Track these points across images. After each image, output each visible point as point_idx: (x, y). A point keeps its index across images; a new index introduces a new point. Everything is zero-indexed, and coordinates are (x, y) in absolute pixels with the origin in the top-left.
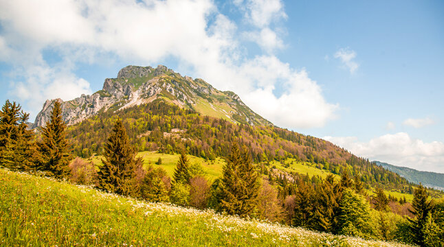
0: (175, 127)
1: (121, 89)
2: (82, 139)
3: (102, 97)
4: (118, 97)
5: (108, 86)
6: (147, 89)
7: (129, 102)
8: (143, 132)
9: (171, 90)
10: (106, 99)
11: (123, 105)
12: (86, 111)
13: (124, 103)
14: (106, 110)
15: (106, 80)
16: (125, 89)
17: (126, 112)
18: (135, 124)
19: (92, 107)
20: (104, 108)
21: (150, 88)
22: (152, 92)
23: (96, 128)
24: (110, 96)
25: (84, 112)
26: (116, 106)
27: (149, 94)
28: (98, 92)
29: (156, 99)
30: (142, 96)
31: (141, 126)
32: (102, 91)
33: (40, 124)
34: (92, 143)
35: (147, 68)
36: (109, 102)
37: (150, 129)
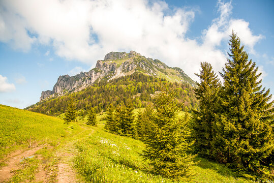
0: (157, 90)
1: (108, 67)
2: (91, 100)
3: (96, 72)
4: (106, 72)
5: (99, 65)
6: (126, 66)
7: (114, 75)
8: (135, 94)
9: (142, 66)
10: (99, 74)
11: (111, 77)
12: (86, 82)
13: (111, 76)
14: (99, 80)
15: (98, 61)
16: (111, 67)
17: (117, 81)
18: (127, 89)
19: (90, 79)
20: (98, 80)
21: (128, 66)
22: (130, 68)
23: (99, 92)
24: (101, 72)
25: (84, 83)
26: (106, 78)
27: (128, 69)
28: (93, 69)
29: (134, 72)
30: (123, 71)
31: (133, 90)
32: (96, 68)
33: (57, 91)
34: (99, 102)
35: (123, 53)
36: (101, 76)
37: (139, 92)
